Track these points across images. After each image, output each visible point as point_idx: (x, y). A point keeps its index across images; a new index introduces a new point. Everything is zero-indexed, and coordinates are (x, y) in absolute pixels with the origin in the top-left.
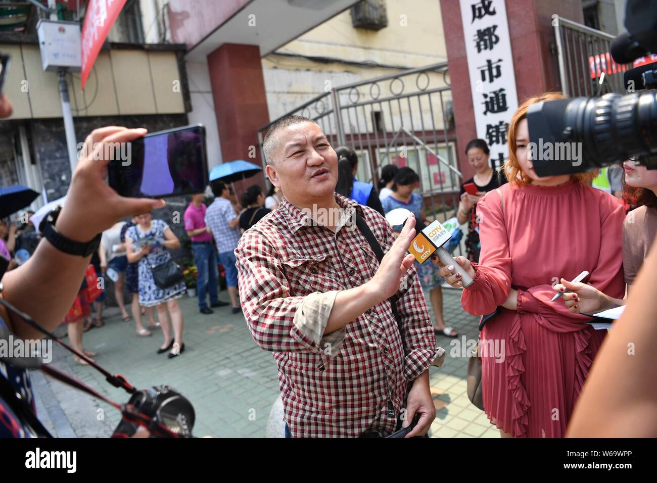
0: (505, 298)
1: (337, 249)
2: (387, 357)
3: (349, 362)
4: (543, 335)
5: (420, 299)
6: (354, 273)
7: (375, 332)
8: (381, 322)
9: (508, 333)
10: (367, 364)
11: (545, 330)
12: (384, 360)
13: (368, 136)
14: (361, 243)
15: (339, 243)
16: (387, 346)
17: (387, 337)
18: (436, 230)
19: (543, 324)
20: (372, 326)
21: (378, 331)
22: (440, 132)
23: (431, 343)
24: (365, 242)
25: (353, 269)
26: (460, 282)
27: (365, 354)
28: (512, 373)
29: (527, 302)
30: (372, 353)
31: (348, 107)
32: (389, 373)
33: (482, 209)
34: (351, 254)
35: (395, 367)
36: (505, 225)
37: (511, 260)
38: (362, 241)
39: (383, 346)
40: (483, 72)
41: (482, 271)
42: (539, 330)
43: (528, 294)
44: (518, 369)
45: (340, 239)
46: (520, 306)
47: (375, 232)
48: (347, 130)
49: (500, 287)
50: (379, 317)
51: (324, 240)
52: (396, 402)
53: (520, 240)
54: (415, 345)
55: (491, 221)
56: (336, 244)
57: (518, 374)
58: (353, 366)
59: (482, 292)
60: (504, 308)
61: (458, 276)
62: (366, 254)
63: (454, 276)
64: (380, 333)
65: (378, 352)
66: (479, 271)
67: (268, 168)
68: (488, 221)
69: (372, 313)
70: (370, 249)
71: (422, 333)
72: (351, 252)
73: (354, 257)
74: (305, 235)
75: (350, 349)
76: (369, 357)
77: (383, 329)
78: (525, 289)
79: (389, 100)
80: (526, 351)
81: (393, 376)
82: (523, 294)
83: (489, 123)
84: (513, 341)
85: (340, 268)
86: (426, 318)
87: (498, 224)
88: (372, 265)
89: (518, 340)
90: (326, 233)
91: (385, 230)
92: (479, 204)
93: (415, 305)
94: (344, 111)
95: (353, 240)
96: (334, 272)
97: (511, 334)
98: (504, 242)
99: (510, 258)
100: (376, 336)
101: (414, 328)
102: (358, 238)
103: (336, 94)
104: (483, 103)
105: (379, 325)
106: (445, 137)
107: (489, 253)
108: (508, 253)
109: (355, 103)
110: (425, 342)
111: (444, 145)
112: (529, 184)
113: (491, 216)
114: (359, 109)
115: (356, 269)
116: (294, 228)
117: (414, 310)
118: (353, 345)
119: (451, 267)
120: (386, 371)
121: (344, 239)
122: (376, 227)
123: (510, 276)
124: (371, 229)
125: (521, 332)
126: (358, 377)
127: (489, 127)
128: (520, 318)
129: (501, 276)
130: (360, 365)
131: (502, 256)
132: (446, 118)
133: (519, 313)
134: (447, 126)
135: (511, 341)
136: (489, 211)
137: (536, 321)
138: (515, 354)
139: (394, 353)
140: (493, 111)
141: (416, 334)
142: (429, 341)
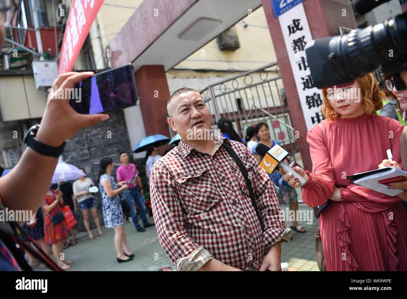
0: (332, 194)
1: (213, 165)
2: (248, 233)
3: (221, 237)
4: (361, 215)
5: (273, 197)
6: (225, 180)
7: (238, 217)
8: (243, 210)
9: (337, 216)
10: (234, 238)
11: (362, 213)
12: (245, 235)
13: (234, 114)
14: (229, 161)
15: (214, 162)
16: (248, 226)
17: (247, 220)
18: (277, 151)
19: (360, 208)
20: (237, 213)
21: (241, 216)
22: (278, 108)
23: (282, 225)
24: (232, 161)
25: (224, 178)
26: (297, 183)
27: (232, 232)
28: (342, 243)
29: (347, 195)
30: (237, 230)
31: (220, 96)
32: (250, 244)
33: (310, 137)
34: (223, 168)
35: (254, 240)
36: (326, 146)
37: (333, 168)
38: (230, 160)
39: (244, 226)
40: (299, 65)
41: (313, 176)
42: (358, 213)
43: (347, 189)
44: (346, 241)
45: (215, 159)
46: (343, 198)
47: (239, 155)
48: (221, 111)
49: (327, 186)
50: (242, 207)
51: (205, 160)
52: (256, 264)
53: (338, 155)
54: (270, 226)
55: (317, 144)
56: (212, 163)
57: (346, 244)
58: (224, 239)
59: (315, 190)
60: (332, 201)
61: (296, 179)
62: (232, 168)
63: (293, 179)
64: (242, 217)
65: (241, 230)
66: (311, 176)
67: (170, 119)
68: (315, 145)
69: (237, 204)
70: (235, 165)
71: (275, 218)
72: (222, 167)
73: (224, 170)
74: (192, 158)
75: (221, 229)
76: (235, 234)
77: (244, 215)
78: (345, 187)
79: (244, 89)
80: (351, 228)
81: (253, 246)
82: (344, 190)
83: (307, 95)
84: (341, 221)
85: (215, 177)
86: (278, 209)
87: (321, 146)
88: (236, 175)
89: (344, 220)
90: (206, 156)
91: (246, 154)
92: (308, 135)
93: (269, 200)
94: (218, 98)
95: (224, 160)
96: (210, 179)
97: (339, 217)
98: (327, 157)
99: (332, 167)
100: (239, 220)
101: (269, 215)
102: (227, 158)
103: (212, 88)
104: (302, 83)
105: (242, 213)
106: (282, 110)
107: (318, 165)
108: (330, 164)
109: (224, 93)
110: (277, 224)
111: (282, 115)
112: (339, 118)
113: (317, 141)
114: (227, 96)
115: (226, 177)
116: (184, 155)
117: (269, 203)
118: (223, 226)
119: (290, 174)
120: (248, 242)
121: (218, 159)
122: (240, 152)
123: (334, 179)
124: (237, 153)
125: (346, 215)
126: (228, 247)
127: (307, 97)
128: (344, 206)
129: (327, 179)
130: (229, 239)
131: (327, 166)
132: (281, 99)
133: (343, 203)
134: (283, 104)
135: (340, 222)
136: (315, 138)
137: (355, 207)
138: (343, 231)
139: (253, 231)
140: (309, 87)
141: (271, 219)
142: (280, 224)
